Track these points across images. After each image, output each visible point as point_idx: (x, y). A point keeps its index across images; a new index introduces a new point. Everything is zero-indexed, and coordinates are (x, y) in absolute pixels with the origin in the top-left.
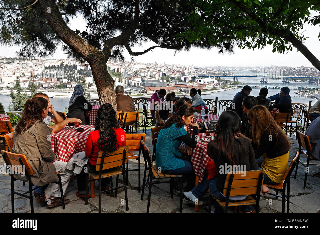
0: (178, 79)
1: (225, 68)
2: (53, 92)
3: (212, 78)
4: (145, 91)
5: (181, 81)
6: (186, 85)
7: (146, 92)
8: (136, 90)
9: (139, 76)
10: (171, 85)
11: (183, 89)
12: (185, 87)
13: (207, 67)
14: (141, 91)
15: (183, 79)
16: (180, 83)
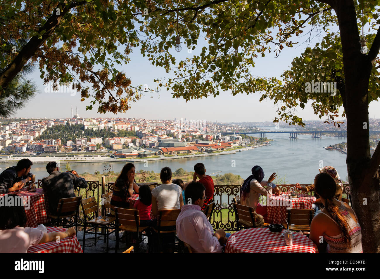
0: (200, 138)
1: (251, 123)
2: (55, 156)
3: (237, 135)
4: (162, 152)
5: (203, 140)
6: (208, 144)
7: (163, 154)
8: (151, 151)
9: (156, 135)
10: (191, 144)
11: (204, 149)
12: (207, 147)
13: (233, 123)
14: (157, 152)
15: (204, 136)
16: (201, 142)
